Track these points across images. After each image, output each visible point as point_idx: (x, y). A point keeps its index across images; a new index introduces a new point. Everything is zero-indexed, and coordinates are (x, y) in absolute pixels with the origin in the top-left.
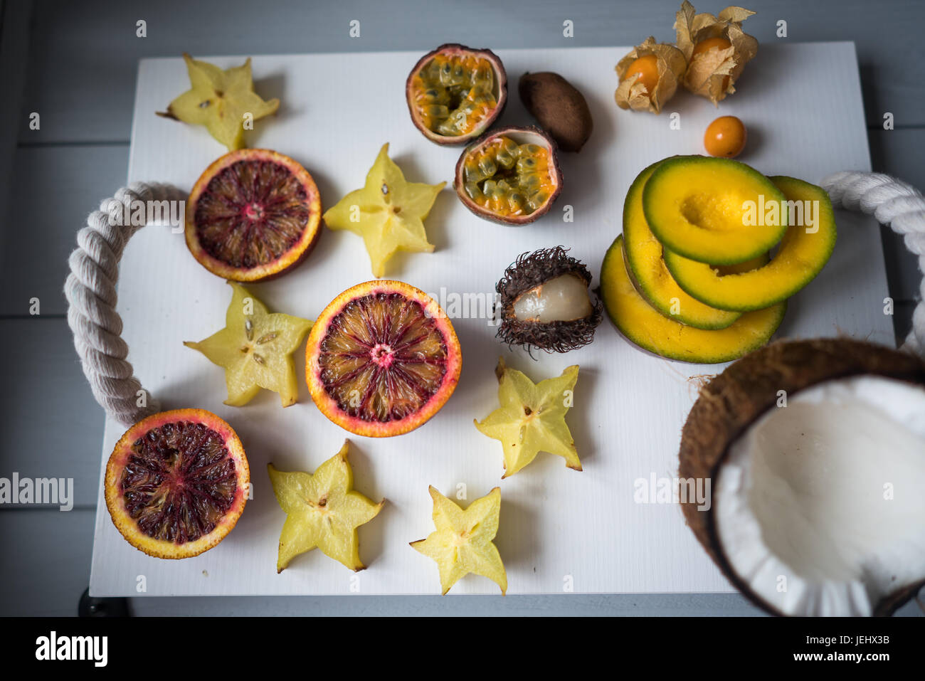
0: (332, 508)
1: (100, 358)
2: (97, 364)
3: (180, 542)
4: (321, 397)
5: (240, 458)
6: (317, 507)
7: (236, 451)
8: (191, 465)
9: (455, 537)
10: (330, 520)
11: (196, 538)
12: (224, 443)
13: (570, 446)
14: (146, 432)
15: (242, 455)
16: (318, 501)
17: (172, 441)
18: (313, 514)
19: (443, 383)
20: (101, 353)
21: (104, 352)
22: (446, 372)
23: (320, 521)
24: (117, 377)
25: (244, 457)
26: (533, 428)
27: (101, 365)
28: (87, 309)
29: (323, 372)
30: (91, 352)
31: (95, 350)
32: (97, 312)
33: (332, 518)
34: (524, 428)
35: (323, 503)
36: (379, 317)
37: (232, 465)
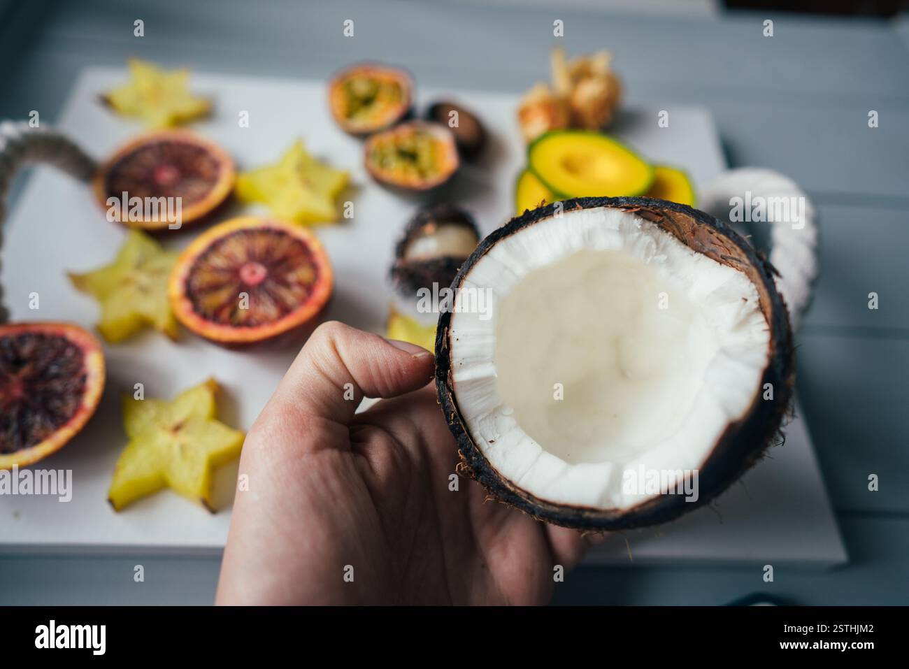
0: (187, 433)
6: (169, 433)
10: (182, 447)
16: (171, 428)
18: (163, 439)
23: (170, 447)
33: (185, 445)
35: (177, 428)
36: (260, 244)
37: (84, 378)
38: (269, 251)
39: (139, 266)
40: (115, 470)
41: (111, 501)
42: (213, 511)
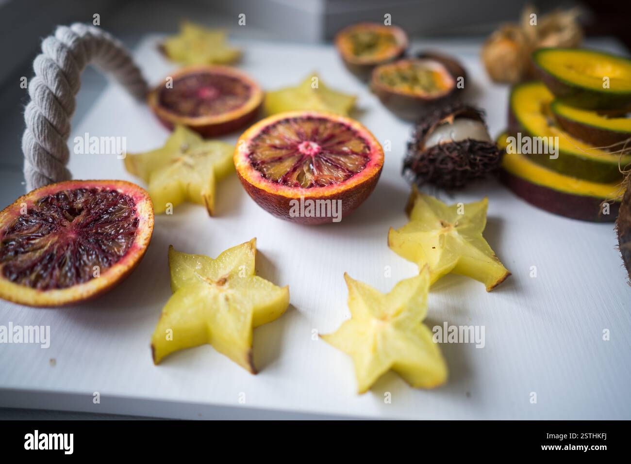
0: (231, 287)
1: (48, 94)
2: (43, 98)
3: (46, 288)
4: (245, 168)
5: (147, 216)
6: (214, 285)
7: (145, 212)
8: (92, 221)
9: (374, 323)
10: (227, 299)
11: (67, 286)
12: (134, 205)
13: (492, 257)
14: (57, 191)
15: (149, 215)
16: (217, 280)
17: (80, 202)
18: (208, 291)
19: (367, 166)
20: (51, 92)
21: (54, 92)
22: (370, 160)
23: (215, 298)
24: (55, 123)
25: (152, 216)
26: (451, 239)
27: (47, 101)
28: (58, 51)
29: (252, 153)
30: (42, 88)
31: (47, 88)
32: (65, 56)
33: (230, 297)
34: (441, 237)
35: (223, 281)
36: (308, 128)
37: (136, 223)
38: (316, 132)
39: (185, 151)
40: (160, 315)
41: (153, 349)
42: (255, 371)
